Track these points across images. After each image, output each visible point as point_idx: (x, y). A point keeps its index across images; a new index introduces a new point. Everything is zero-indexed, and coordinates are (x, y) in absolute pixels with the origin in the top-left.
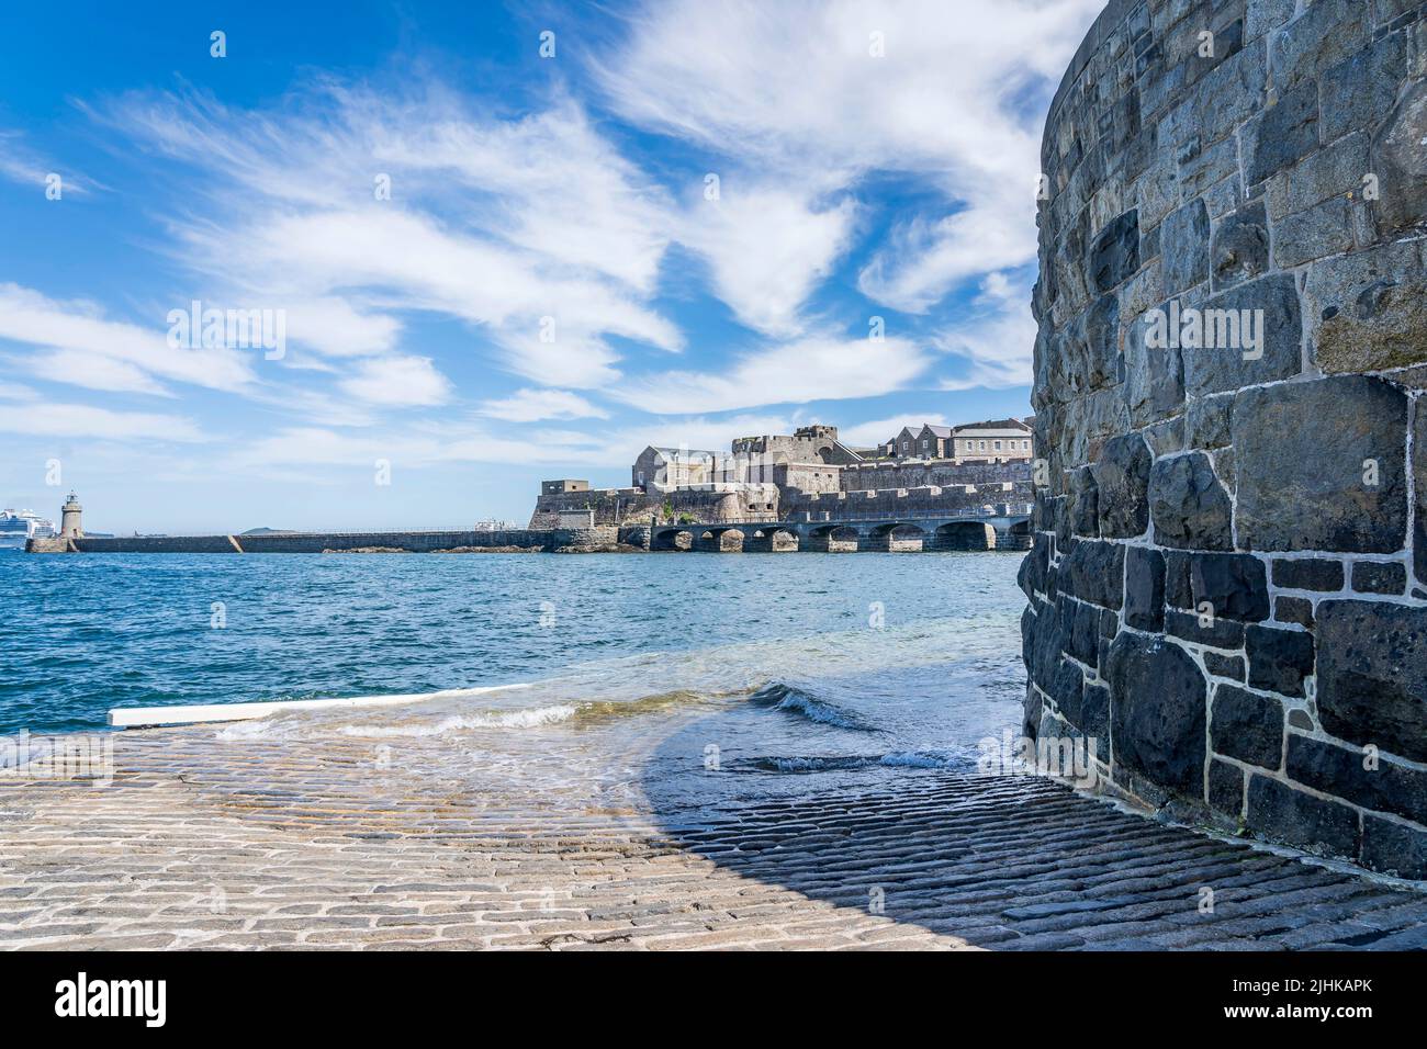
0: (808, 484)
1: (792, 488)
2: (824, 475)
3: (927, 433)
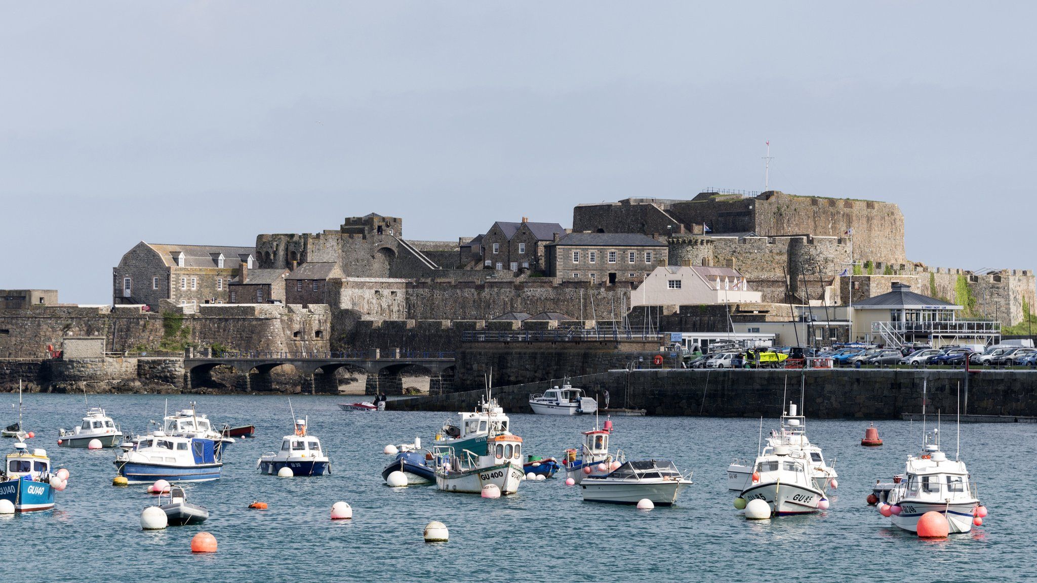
0: (366, 307)
1: (347, 311)
2: (386, 292)
3: (524, 233)
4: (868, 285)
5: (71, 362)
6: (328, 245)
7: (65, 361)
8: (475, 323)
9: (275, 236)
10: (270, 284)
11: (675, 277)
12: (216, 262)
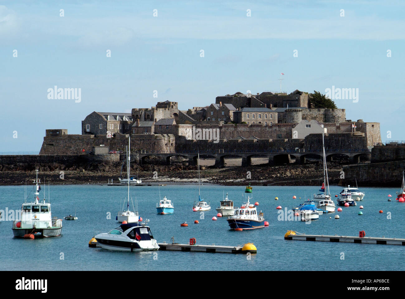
3: (224, 108)
4: (366, 126)
5: (98, 155)
6: (160, 112)
7: (96, 155)
8: (238, 140)
9: (140, 110)
10: (151, 127)
11: (308, 124)
12: (116, 119)
